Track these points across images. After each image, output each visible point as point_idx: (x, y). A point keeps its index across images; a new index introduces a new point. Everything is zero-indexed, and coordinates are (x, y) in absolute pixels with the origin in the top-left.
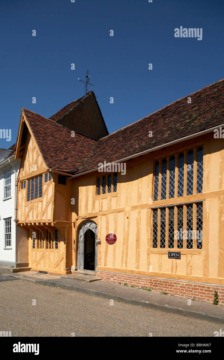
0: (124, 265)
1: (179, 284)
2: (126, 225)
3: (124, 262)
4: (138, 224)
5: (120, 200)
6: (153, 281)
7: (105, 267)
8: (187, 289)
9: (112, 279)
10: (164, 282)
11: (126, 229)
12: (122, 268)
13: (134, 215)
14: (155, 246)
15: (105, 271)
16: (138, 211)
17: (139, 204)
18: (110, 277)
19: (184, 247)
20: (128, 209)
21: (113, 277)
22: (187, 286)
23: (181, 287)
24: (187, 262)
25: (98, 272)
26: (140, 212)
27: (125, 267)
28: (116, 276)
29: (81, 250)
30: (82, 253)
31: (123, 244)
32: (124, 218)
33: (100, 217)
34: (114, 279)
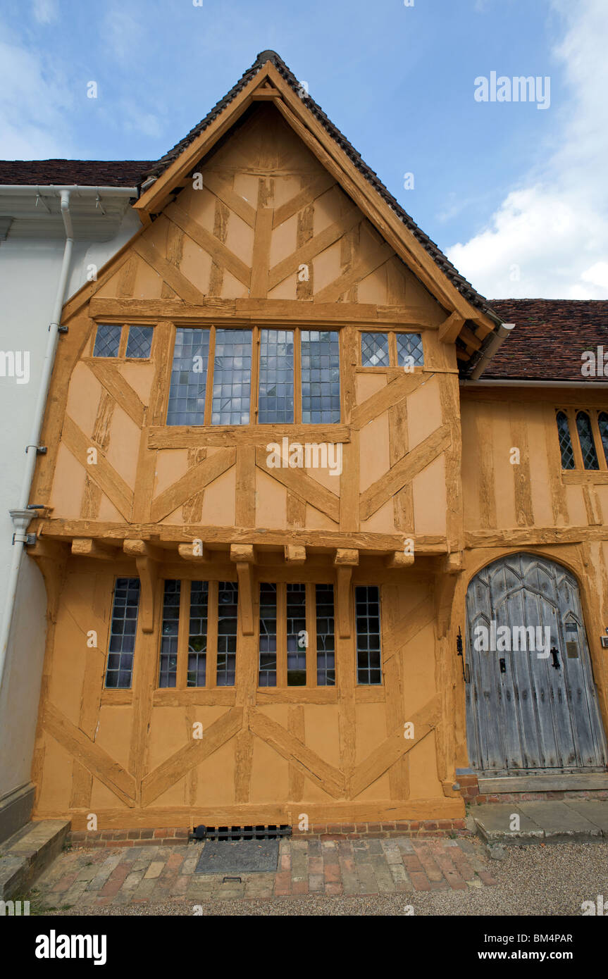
29: (480, 680)
30: (487, 695)
33: (595, 546)
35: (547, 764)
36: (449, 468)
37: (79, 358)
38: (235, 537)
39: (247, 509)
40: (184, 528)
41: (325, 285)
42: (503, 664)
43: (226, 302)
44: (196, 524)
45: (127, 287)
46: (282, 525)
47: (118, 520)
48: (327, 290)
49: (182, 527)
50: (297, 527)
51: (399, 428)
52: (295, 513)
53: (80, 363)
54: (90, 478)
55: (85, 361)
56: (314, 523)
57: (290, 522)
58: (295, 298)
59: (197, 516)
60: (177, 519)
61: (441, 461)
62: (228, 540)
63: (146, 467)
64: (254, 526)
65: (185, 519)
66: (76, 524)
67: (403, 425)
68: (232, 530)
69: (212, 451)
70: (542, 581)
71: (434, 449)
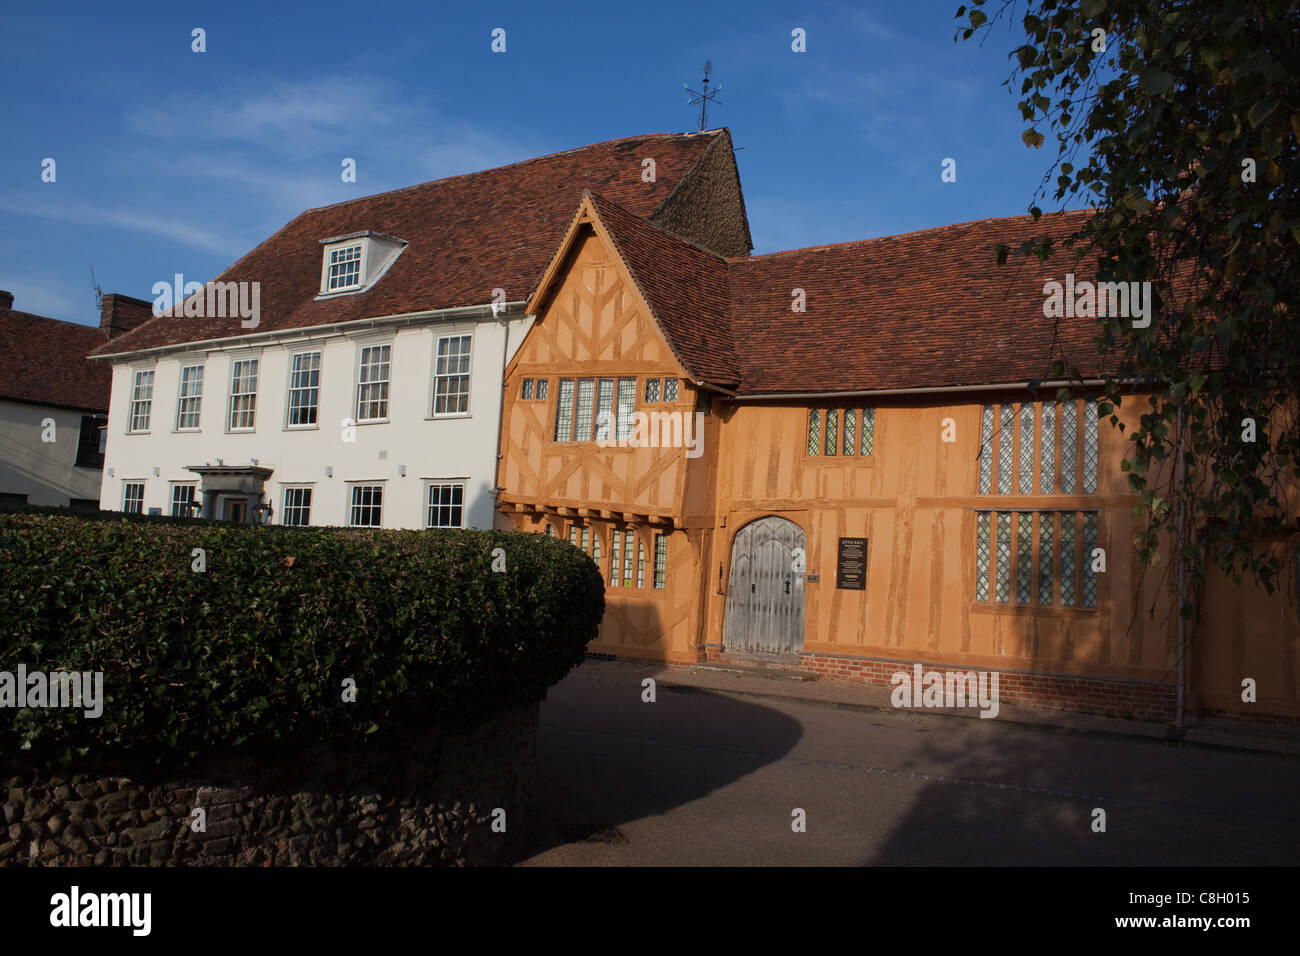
0: (894, 638)
2: (901, 543)
3: (893, 631)
4: (937, 543)
5: (882, 476)
7: (833, 642)
8: (1063, 689)
9: (855, 674)
11: (902, 551)
12: (886, 646)
13: (925, 518)
15: (833, 653)
16: (937, 511)
17: (939, 496)
18: (851, 668)
20: (906, 501)
21: (859, 669)
22: (1063, 684)
25: (810, 654)
26: (941, 515)
27: (898, 644)
28: (872, 665)
29: (738, 595)
30: (741, 605)
31: (892, 586)
32: (896, 525)
33: (817, 513)
34: (861, 674)
35: (771, 650)
36: (679, 467)
37: (514, 401)
38: (580, 505)
39: (585, 491)
41: (627, 349)
42: (754, 587)
43: (580, 363)
45: (533, 357)
46: (599, 500)
47: (533, 495)
48: (629, 352)
50: (606, 501)
52: (606, 491)
53: (515, 405)
54: (521, 472)
55: (518, 402)
56: (615, 498)
57: (603, 497)
58: (612, 359)
59: (564, 494)
60: (555, 495)
61: (675, 464)
63: (544, 465)
64: (588, 499)
65: (560, 495)
66: (515, 497)
68: (578, 501)
69: (572, 458)
70: (786, 536)
71: (674, 455)
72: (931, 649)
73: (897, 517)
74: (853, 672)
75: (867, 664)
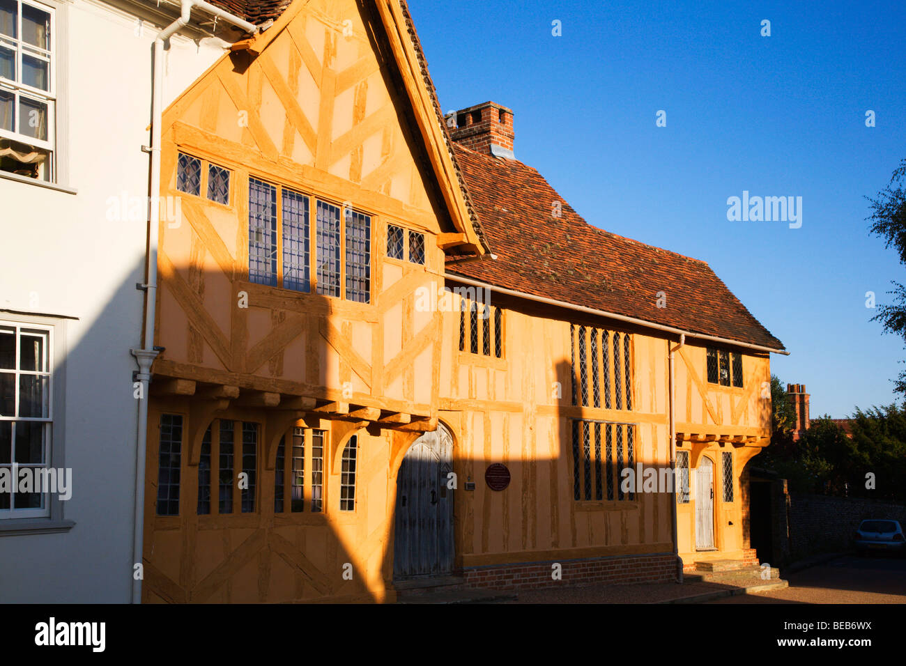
1: (620, 562)
2: (528, 447)
5: (511, 380)
6: (588, 565)
7: (486, 553)
9: (509, 583)
10: (603, 564)
11: (529, 455)
12: (524, 551)
13: (545, 425)
14: (577, 497)
16: (551, 418)
17: (551, 405)
19: (614, 497)
20: (530, 408)
21: (511, 577)
23: (623, 567)
24: (622, 523)
25: (472, 570)
26: (554, 422)
27: (533, 547)
28: (519, 571)
31: (524, 490)
32: (523, 430)
33: (470, 414)
34: (513, 582)
38: (306, 391)
39: (313, 371)
40: (271, 380)
42: (404, 500)
44: (279, 378)
46: (336, 385)
47: (219, 367)
49: (270, 379)
51: (408, 317)
52: (344, 377)
54: (192, 324)
57: (341, 383)
60: (264, 371)
62: (301, 394)
63: (238, 321)
64: (318, 384)
65: (272, 372)
66: (185, 367)
67: (410, 314)
68: (304, 386)
70: (432, 439)
72: (553, 549)
73: (524, 422)
74: (507, 580)
75: (516, 571)
